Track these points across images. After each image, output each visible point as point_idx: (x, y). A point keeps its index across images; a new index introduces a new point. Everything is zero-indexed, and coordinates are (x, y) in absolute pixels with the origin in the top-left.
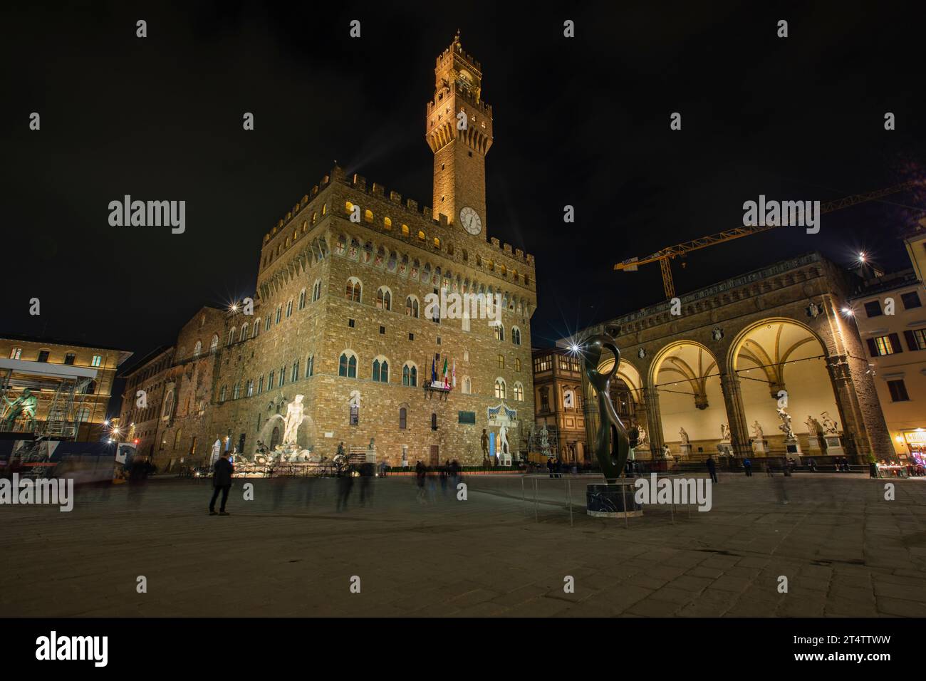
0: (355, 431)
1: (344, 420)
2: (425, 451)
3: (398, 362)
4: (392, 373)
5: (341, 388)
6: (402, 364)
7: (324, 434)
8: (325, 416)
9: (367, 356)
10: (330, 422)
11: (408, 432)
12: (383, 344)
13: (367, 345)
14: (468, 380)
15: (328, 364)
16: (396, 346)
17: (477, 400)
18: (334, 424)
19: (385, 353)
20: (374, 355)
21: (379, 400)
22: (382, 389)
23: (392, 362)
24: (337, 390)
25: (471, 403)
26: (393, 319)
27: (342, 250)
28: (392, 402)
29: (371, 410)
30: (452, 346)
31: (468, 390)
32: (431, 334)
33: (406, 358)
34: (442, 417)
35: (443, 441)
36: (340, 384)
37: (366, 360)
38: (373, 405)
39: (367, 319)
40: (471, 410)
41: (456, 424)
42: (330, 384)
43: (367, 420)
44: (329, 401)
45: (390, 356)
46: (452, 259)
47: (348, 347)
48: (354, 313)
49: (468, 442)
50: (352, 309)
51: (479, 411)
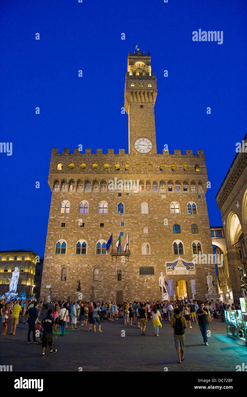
0: (64, 284)
1: (57, 278)
2: (112, 295)
3: (92, 241)
4: (88, 248)
5: (56, 261)
6: (95, 242)
7: (46, 287)
8: (46, 277)
9: (72, 241)
10: (49, 280)
11: (100, 283)
12: (83, 232)
13: (72, 235)
14: (148, 246)
15: (49, 249)
16: (91, 233)
17: (155, 258)
18: (52, 281)
19: (83, 238)
20: (77, 240)
21: (79, 265)
22: (81, 259)
23: (89, 242)
24: (54, 262)
25: (150, 260)
26: (89, 218)
27: (58, 188)
28: (88, 265)
29: (74, 271)
30: (133, 225)
31: (148, 251)
32: (116, 221)
33: (98, 239)
34: (125, 272)
35: (126, 287)
36: (55, 258)
37: (71, 243)
38: (75, 268)
39: (72, 221)
40: (150, 266)
41: (138, 276)
42: (50, 260)
43: (71, 277)
44: (49, 268)
45: (87, 239)
46: (128, 173)
47: (61, 238)
48: (64, 219)
49: (148, 287)
50: (63, 217)
51: (158, 265)
